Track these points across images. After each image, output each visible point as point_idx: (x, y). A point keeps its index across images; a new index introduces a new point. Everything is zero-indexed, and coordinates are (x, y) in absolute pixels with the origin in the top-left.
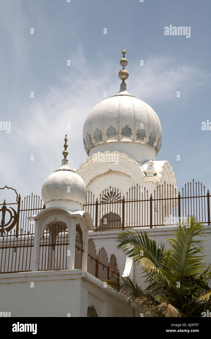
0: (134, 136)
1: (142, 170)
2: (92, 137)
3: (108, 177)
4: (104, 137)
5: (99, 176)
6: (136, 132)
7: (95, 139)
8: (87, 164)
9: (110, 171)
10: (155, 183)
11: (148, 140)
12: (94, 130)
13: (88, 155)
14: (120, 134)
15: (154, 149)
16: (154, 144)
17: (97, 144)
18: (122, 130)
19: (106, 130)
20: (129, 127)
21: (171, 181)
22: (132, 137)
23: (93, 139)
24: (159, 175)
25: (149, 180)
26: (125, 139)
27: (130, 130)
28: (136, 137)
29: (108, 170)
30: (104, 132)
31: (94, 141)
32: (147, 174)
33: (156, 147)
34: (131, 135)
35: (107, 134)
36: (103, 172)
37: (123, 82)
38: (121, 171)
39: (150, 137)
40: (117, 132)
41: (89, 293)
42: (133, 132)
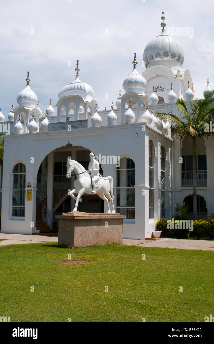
0: (170, 57)
1: (174, 74)
2: (148, 58)
3: (157, 78)
4: (154, 58)
5: (152, 78)
6: (171, 55)
7: (149, 59)
8: (146, 72)
9: (158, 76)
10: (181, 80)
11: (177, 59)
12: (149, 55)
13: (146, 68)
14: (162, 56)
15: (180, 63)
16: (180, 60)
17: (150, 62)
18: (164, 54)
19: (155, 54)
20: (167, 52)
21: (189, 79)
22: (168, 57)
23: (148, 59)
24: (183, 76)
25: (178, 79)
26: (165, 59)
27: (167, 53)
28: (171, 57)
29: (157, 75)
30: (154, 55)
31: (149, 60)
32: (177, 76)
33: (181, 62)
34: (168, 56)
35: (156, 56)
36: (154, 76)
37: (163, 28)
38: (163, 75)
39: (178, 57)
40: (161, 55)
41: (149, 133)
42: (169, 54)
